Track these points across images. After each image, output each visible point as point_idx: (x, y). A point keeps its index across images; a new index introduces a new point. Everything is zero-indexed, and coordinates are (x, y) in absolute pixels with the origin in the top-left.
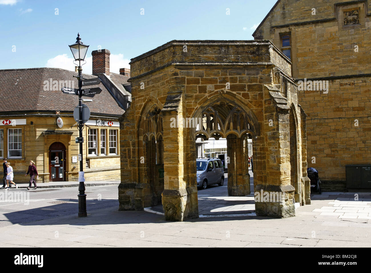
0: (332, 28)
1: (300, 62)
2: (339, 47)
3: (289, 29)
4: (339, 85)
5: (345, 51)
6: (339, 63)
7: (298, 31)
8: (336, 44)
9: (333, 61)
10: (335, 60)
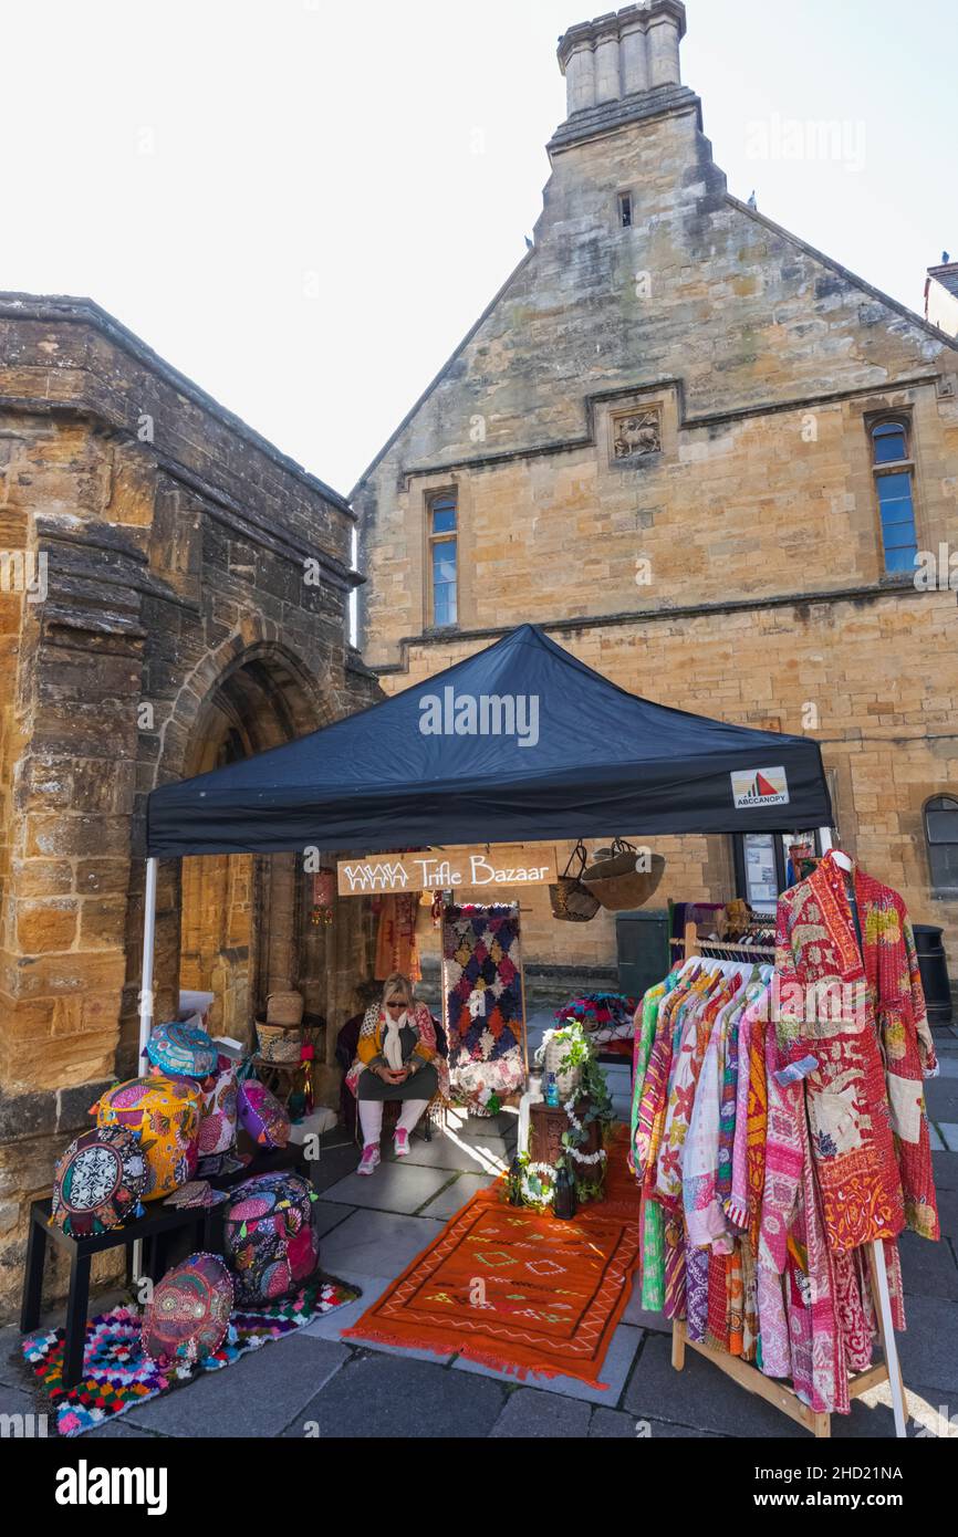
0: (580, 470)
1: (482, 577)
2: (599, 524)
3: (453, 476)
4: (599, 646)
5: (617, 538)
6: (598, 576)
7: (478, 483)
8: (590, 517)
9: (580, 570)
10: (587, 567)
